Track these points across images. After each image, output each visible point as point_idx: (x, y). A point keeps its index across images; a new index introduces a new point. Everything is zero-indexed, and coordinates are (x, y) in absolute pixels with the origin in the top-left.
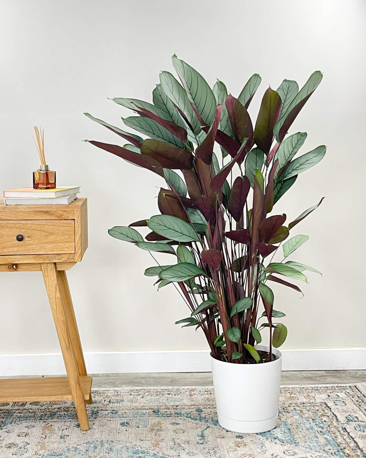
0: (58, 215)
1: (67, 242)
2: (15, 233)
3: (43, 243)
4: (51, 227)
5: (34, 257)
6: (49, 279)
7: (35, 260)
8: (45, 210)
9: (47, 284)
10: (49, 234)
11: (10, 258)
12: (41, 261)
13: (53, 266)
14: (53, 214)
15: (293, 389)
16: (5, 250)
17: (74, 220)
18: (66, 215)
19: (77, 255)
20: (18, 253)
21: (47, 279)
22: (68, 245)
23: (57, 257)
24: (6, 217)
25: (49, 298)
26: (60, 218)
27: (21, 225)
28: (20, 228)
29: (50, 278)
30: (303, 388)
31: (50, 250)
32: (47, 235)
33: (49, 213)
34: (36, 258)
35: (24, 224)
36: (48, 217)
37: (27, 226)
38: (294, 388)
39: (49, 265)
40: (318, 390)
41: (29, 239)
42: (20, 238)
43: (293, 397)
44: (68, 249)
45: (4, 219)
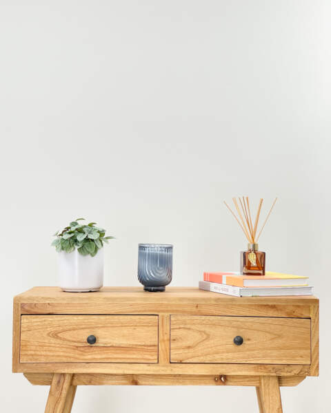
0: (289, 311)
1: (300, 348)
2: (231, 334)
3: (268, 349)
4: (279, 327)
8: (270, 304)
9: (267, 404)
10: (276, 336)
11: (223, 367)
12: (264, 373)
13: (276, 381)
14: (281, 310)
16: (217, 356)
17: (310, 318)
18: (298, 312)
19: (312, 367)
20: (234, 361)
21: (267, 397)
22: (302, 352)
23: (286, 369)
24: (220, 312)
26: (291, 316)
27: (239, 323)
28: (238, 327)
31: (276, 359)
32: (273, 337)
33: (276, 307)
34: (258, 369)
36: (276, 314)
37: (246, 324)
39: (271, 379)
41: (249, 342)
42: (239, 341)
44: (300, 358)
45: (217, 314)
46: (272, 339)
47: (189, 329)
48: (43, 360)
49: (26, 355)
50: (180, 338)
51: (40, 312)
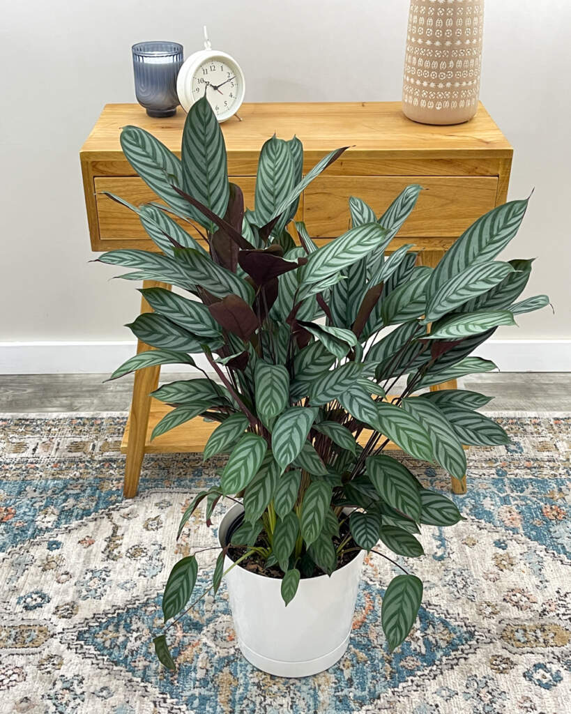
0: (470, 167)
4: (454, 189)
8: (444, 158)
14: (459, 166)
17: (498, 176)
18: (483, 169)
26: (472, 174)
32: (444, 203)
33: (452, 163)
45: (369, 173)
46: (442, 206)
47: (329, 194)
48: (131, 236)
49: (108, 230)
50: (317, 207)
51: (119, 172)
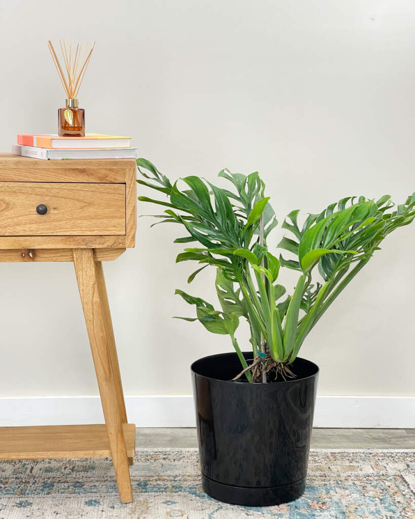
0: (101, 176)
1: (113, 217)
2: (34, 203)
3: (77, 219)
4: (90, 193)
5: (63, 240)
6: (84, 273)
7: (65, 244)
8: (79, 167)
9: (81, 281)
10: (86, 204)
11: (26, 241)
12: (74, 245)
13: (90, 254)
14: (92, 174)
15: (354, 455)
16: (19, 228)
17: (125, 183)
18: (112, 177)
19: (128, 237)
20: (39, 233)
21: (80, 273)
22: (115, 221)
23: (99, 240)
24: (20, 178)
25: (83, 303)
26: (103, 181)
27: (43, 189)
28: (42, 195)
29: (86, 272)
30: (370, 454)
31: (87, 229)
32: (83, 205)
33: (86, 172)
34: (66, 241)
35: (48, 189)
36: (85, 179)
37: (52, 191)
38: (356, 453)
39: (84, 252)
40: (392, 457)
41: (56, 212)
42: (42, 211)
43: (353, 466)
44: (115, 228)
45: (17, 180)
46: (82, 208)
